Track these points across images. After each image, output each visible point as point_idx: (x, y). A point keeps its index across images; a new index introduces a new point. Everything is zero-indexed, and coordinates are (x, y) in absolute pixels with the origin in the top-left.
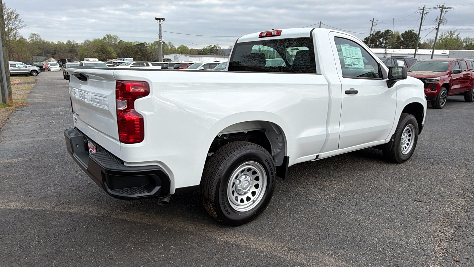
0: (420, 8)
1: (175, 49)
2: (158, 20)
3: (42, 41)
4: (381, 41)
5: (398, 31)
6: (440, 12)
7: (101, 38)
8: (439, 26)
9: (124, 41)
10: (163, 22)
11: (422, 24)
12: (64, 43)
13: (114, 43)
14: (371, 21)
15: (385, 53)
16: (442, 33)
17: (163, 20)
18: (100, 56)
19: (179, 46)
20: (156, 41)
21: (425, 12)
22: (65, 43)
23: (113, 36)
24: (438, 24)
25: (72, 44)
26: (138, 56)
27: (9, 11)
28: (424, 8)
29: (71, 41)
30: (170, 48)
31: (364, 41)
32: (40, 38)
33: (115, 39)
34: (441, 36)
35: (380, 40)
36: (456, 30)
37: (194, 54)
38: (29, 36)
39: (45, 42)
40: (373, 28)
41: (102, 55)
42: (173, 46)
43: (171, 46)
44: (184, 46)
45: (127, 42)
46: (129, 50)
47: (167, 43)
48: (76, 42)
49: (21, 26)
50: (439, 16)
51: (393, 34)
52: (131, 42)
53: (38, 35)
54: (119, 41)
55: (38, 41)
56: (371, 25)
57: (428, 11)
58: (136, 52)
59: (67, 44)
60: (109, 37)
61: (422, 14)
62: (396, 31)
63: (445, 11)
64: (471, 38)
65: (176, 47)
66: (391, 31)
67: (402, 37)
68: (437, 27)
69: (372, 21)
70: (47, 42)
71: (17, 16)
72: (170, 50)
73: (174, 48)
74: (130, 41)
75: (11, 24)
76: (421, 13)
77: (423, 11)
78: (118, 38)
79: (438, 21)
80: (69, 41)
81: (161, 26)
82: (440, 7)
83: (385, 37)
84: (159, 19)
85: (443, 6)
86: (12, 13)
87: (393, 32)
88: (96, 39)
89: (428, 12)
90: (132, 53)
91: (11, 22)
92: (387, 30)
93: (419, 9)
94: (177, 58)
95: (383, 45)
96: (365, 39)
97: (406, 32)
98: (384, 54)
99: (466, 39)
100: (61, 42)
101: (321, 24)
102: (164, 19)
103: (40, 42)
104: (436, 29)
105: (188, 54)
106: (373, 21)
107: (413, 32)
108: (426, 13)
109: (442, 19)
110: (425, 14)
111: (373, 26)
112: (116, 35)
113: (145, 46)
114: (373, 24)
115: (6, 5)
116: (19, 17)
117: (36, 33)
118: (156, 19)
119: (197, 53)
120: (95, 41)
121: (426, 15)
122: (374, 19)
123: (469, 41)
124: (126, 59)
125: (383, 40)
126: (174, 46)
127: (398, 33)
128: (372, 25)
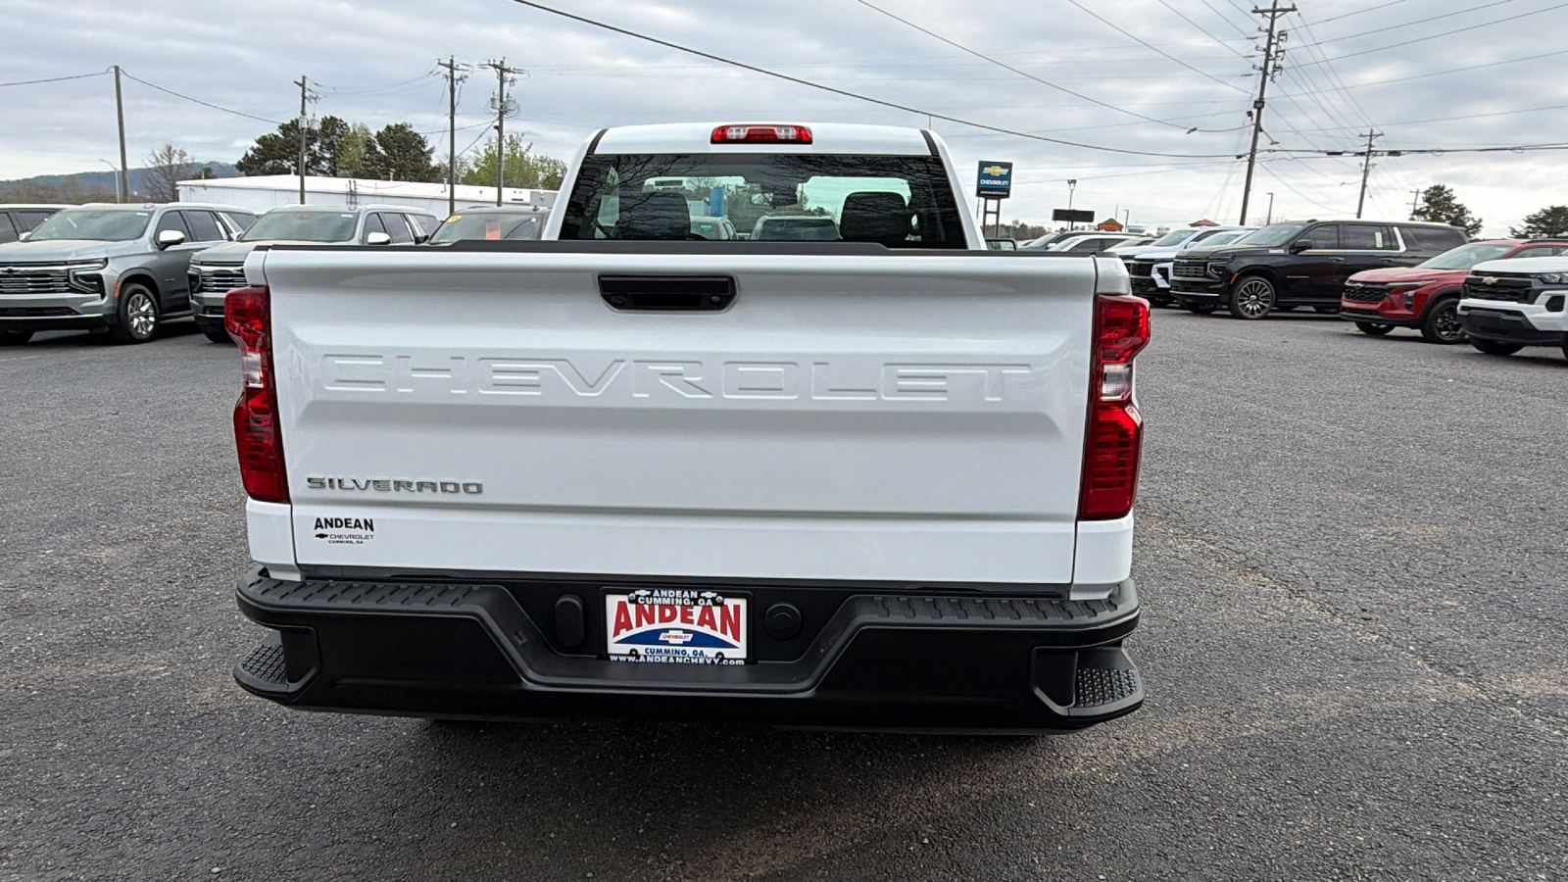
0: (442, 62)
4: (315, 152)
5: (365, 123)
6: (499, 81)
8: (501, 119)
11: (456, 111)
14: (296, 82)
15: (351, 191)
16: (490, 141)
21: (457, 74)
24: (498, 115)
28: (452, 61)
31: (258, 149)
34: (487, 147)
35: (312, 147)
36: (523, 135)
40: (307, 110)
50: (498, 92)
51: (351, 131)
56: (301, 98)
57: (465, 73)
61: (449, 80)
62: (358, 124)
63: (509, 79)
64: (552, 158)
66: (341, 121)
67: (380, 144)
68: (497, 123)
69: (300, 85)
76: (447, 77)
77: (452, 72)
79: (498, 104)
82: (495, 66)
83: (327, 141)
85: (502, 62)
87: (350, 125)
89: (466, 77)
92: (328, 117)
93: (439, 64)
95: (324, 166)
96: (258, 142)
97: (389, 128)
98: (347, 194)
99: (541, 161)
101: (122, 77)
104: (496, 128)
106: (303, 85)
107: (410, 129)
108: (461, 79)
109: (505, 99)
110: (457, 80)
111: (306, 101)
114: (307, 94)
121: (460, 83)
122: (304, 78)
123: (549, 167)
125: (321, 148)
127: (366, 130)
128: (304, 97)
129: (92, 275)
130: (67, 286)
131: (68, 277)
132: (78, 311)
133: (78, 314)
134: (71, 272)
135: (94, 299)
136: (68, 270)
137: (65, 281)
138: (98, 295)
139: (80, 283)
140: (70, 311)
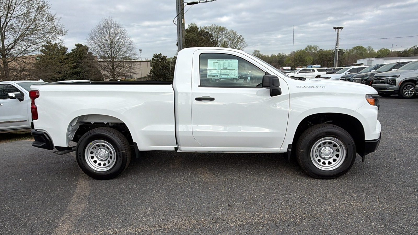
1: (375, 52)
2: (336, 30)
3: (261, 55)
7: (303, 49)
9: (323, 50)
10: (341, 30)
12: (275, 56)
13: (313, 52)
17: (341, 29)
18: (296, 64)
19: (379, 50)
20: (355, 46)
22: (277, 55)
23: (313, 46)
25: (281, 56)
26: (330, 62)
27: (238, 37)
29: (281, 53)
30: (369, 52)
32: (260, 53)
33: (315, 48)
37: (393, 57)
38: (253, 52)
39: (263, 55)
41: (298, 63)
42: (372, 50)
43: (370, 51)
44: (385, 49)
45: (326, 50)
46: (322, 57)
47: (366, 48)
48: (284, 54)
49: (244, 46)
52: (330, 50)
53: (259, 51)
54: (318, 50)
55: (258, 55)
58: (329, 59)
59: (278, 56)
60: (310, 47)
65: (376, 51)
70: (264, 56)
71: (243, 39)
72: (369, 54)
73: (373, 51)
74: (328, 50)
75: (239, 46)
78: (318, 48)
80: (279, 54)
81: (339, 34)
84: (338, 28)
86: (239, 37)
88: (299, 50)
90: (325, 60)
91: (238, 44)
94: (371, 62)
100: (274, 55)
102: (343, 27)
103: (259, 56)
105: (385, 57)
112: (316, 45)
113: (342, 52)
115: (237, 33)
116: (244, 40)
117: (257, 50)
118: (335, 28)
119: (397, 55)
120: (298, 52)
124: (314, 65)
126: (374, 50)
129: (394, 80)
130: (387, 82)
131: (388, 80)
132: (388, 89)
133: (388, 90)
134: (389, 79)
135: (393, 86)
136: (388, 78)
137: (387, 81)
138: (394, 85)
139: (390, 82)
140: (387, 89)
